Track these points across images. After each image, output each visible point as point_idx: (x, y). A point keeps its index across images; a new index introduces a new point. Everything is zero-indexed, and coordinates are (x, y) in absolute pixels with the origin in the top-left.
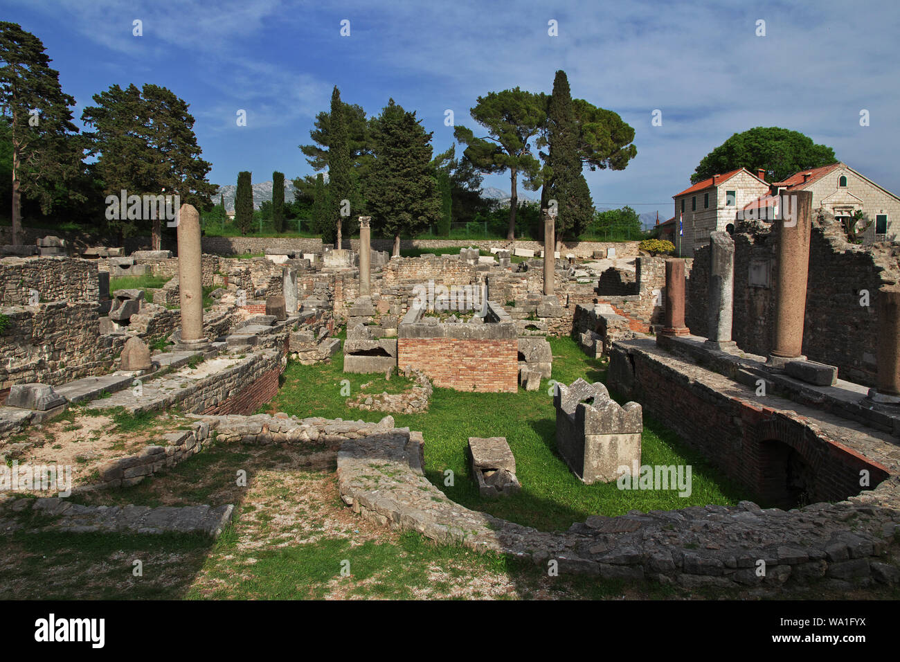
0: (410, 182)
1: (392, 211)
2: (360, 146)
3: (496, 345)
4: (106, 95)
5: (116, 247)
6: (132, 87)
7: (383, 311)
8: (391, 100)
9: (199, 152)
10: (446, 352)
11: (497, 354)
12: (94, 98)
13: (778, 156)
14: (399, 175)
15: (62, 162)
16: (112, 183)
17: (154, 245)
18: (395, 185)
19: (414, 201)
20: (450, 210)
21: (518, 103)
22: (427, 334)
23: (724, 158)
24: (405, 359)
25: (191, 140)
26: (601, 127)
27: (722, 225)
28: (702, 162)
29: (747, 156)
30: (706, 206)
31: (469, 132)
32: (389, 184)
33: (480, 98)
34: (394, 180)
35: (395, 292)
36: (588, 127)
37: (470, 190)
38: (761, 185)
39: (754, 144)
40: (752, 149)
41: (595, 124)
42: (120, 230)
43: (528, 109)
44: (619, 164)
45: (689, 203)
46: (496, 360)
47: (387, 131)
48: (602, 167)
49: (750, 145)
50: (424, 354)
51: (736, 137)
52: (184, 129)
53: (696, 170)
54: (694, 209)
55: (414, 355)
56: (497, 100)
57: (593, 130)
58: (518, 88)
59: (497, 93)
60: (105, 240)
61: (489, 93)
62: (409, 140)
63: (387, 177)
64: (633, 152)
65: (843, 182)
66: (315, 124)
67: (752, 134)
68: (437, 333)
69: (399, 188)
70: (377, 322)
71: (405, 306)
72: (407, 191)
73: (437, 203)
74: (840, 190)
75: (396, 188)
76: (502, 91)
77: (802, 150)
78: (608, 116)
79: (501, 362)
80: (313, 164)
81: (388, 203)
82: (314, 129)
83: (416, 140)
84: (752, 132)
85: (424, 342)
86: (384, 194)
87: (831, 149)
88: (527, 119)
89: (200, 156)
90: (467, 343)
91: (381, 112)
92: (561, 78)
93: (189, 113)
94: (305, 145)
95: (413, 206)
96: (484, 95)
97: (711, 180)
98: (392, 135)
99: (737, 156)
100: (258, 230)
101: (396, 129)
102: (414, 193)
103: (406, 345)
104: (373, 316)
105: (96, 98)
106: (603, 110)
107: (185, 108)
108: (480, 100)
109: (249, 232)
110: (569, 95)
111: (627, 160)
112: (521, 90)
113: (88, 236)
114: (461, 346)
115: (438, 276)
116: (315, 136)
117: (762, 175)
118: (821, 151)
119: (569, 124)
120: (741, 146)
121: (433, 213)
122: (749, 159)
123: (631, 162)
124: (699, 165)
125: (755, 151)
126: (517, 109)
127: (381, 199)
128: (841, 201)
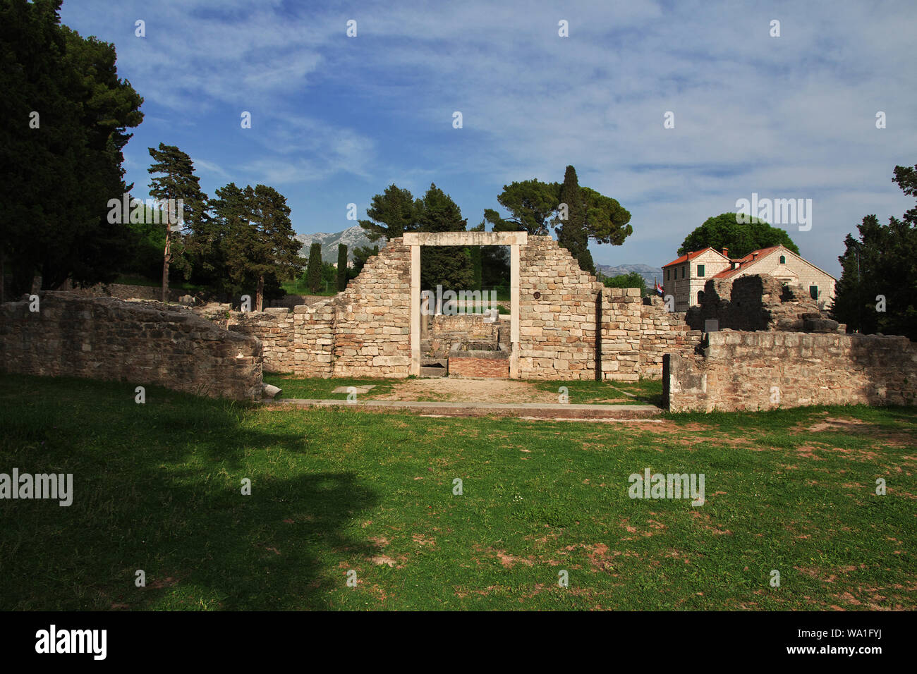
0: (449, 258)
1: (436, 278)
2: (408, 223)
3: (498, 361)
4: (225, 190)
5: (227, 303)
6: (249, 187)
7: (436, 349)
8: (433, 184)
9: (294, 234)
10: (472, 365)
11: (498, 366)
12: (216, 193)
13: (741, 237)
14: (441, 252)
15: (200, 242)
16: (234, 257)
17: (257, 302)
18: (438, 259)
19: (452, 271)
20: (480, 275)
21: (535, 192)
22: (463, 356)
23: (699, 237)
24: (452, 368)
25: (288, 225)
26: (602, 212)
27: (695, 291)
28: (686, 239)
29: (717, 237)
30: (683, 276)
31: (497, 214)
32: (434, 259)
33: (505, 186)
34: (437, 256)
35: (443, 337)
36: (591, 211)
37: (497, 259)
38: (725, 261)
39: (723, 227)
40: (721, 231)
41: (598, 209)
42: (231, 290)
43: (543, 197)
44: (618, 241)
45: (672, 273)
46: (498, 369)
47: (432, 217)
48: (605, 241)
49: (720, 228)
50: (462, 366)
51: (710, 221)
52: (284, 218)
53: (683, 245)
54: (675, 278)
55: (457, 366)
56: (518, 189)
57: (595, 214)
58: (536, 179)
59: (519, 182)
60: (215, 297)
61: (513, 182)
62: (449, 225)
63: (431, 253)
64: (629, 231)
65: (782, 260)
66: (372, 205)
67: (722, 219)
68: (468, 355)
69: (441, 261)
70: (432, 355)
71: (449, 345)
72: (447, 265)
73: (470, 273)
74: (780, 266)
75: (439, 262)
76: (523, 181)
77: (760, 232)
78: (608, 202)
79: (500, 371)
80: (369, 237)
81: (432, 273)
82: (370, 208)
83: (454, 224)
84: (722, 217)
85: (462, 360)
86: (430, 266)
87: (785, 232)
88: (542, 206)
89: (296, 237)
90: (483, 360)
91: (425, 194)
92: (570, 172)
93: (287, 205)
94: (362, 220)
95: (451, 275)
96: (509, 184)
97: (686, 256)
98: (436, 221)
99: (710, 236)
100: (325, 289)
101: (439, 216)
102: (452, 266)
103: (453, 361)
104: (429, 352)
105: (217, 192)
106: (604, 198)
107: (284, 201)
108: (506, 188)
109: (318, 291)
110: (577, 185)
111: (624, 238)
112: (538, 181)
113: (203, 294)
114: (480, 361)
115: (470, 328)
116: (370, 213)
117: (725, 252)
118: (776, 234)
119: (577, 208)
120: (713, 228)
121: (467, 280)
122: (719, 238)
123: (627, 239)
124: (684, 241)
125: (724, 233)
126: (534, 197)
127: (427, 270)
128: (782, 274)
